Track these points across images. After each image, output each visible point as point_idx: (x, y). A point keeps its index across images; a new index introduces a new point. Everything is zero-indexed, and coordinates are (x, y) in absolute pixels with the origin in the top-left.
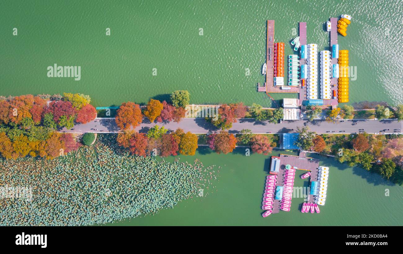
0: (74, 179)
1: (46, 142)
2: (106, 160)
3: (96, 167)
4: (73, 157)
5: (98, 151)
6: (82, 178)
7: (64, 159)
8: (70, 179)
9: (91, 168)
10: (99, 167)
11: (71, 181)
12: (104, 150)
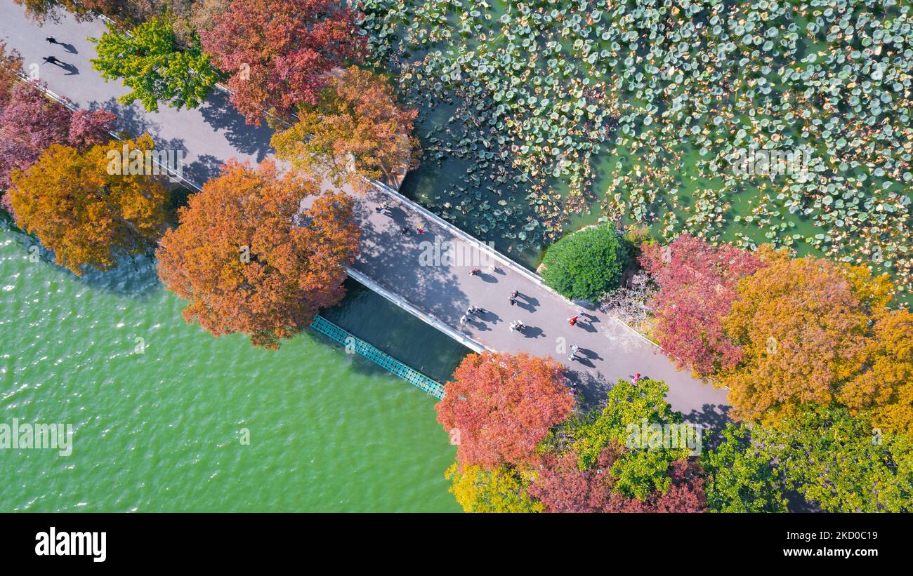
0: (808, 94)
1: (835, 386)
2: (569, 98)
3: (649, 92)
4: (737, 219)
5: (582, 171)
6: (757, 75)
7: (797, 237)
8: (827, 106)
9: (677, 105)
10: (626, 85)
11: (829, 95)
12: (547, 155)
